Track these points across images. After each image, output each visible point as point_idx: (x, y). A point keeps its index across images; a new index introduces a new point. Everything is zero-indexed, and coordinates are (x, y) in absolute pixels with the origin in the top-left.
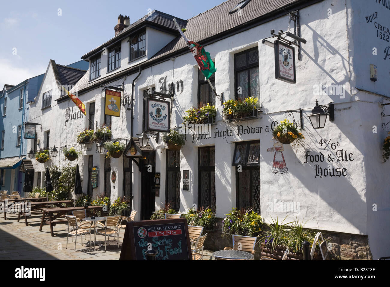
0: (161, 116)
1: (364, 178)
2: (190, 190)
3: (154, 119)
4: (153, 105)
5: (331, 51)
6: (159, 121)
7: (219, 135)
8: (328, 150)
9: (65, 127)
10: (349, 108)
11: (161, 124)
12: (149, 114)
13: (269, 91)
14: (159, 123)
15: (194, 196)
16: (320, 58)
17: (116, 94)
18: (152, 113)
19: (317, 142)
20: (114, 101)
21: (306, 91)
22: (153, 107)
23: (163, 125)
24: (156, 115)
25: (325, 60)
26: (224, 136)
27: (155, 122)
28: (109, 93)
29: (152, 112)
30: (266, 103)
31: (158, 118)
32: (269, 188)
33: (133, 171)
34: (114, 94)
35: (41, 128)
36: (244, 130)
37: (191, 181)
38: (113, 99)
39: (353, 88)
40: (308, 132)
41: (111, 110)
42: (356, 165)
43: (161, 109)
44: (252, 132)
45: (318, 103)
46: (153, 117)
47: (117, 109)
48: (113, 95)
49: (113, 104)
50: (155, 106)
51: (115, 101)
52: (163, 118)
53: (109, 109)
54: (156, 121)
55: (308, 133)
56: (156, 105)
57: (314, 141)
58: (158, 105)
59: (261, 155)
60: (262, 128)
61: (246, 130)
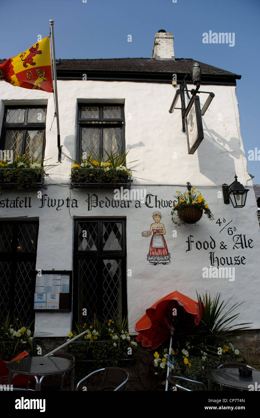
7: (50, 205)
26: (59, 206)
36: (100, 202)
39: (246, 173)
42: (256, 252)
44: (114, 205)
60: (131, 202)
61: (103, 202)
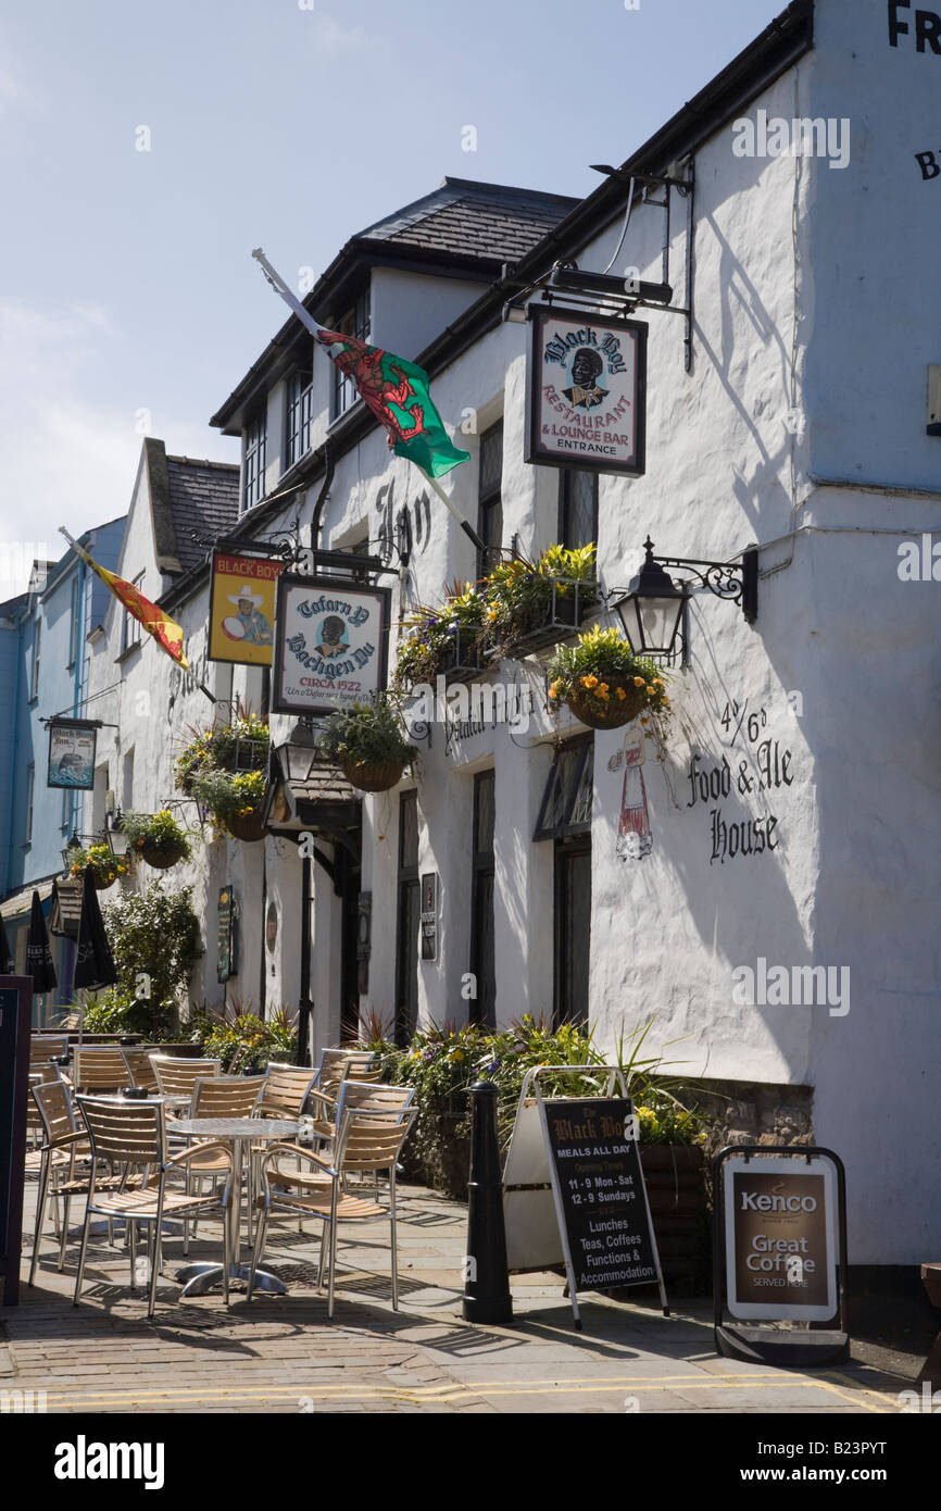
0: (343, 650)
1: (814, 849)
2: (439, 956)
3: (307, 665)
4: (309, 605)
5: (761, 326)
6: (333, 672)
8: (739, 748)
9: (168, 730)
10: (789, 562)
11: (340, 684)
12: (287, 645)
13: (619, 515)
14: (335, 682)
15: (448, 982)
16: (737, 358)
17: (261, 570)
18: (300, 638)
19: (718, 715)
20: (250, 599)
21: (699, 502)
22: (307, 615)
23: (350, 690)
24: (319, 649)
25: (747, 364)
27: (315, 675)
28: (231, 567)
29: (301, 635)
30: (611, 565)
31: (327, 662)
32: (611, 921)
33: (313, 896)
34: (254, 570)
35: (118, 741)
37: (441, 916)
38: (247, 591)
39: (799, 476)
40: (700, 675)
41: (239, 639)
42: (799, 799)
43: (346, 622)
45: (652, 550)
46: (302, 656)
47: (265, 636)
48: (249, 576)
49: (249, 615)
50: (316, 612)
51: (257, 602)
52: (353, 659)
53: (230, 636)
54: (321, 672)
55: (700, 682)
56: (320, 606)
57: (712, 713)
58: (333, 606)
59: (595, 791)
